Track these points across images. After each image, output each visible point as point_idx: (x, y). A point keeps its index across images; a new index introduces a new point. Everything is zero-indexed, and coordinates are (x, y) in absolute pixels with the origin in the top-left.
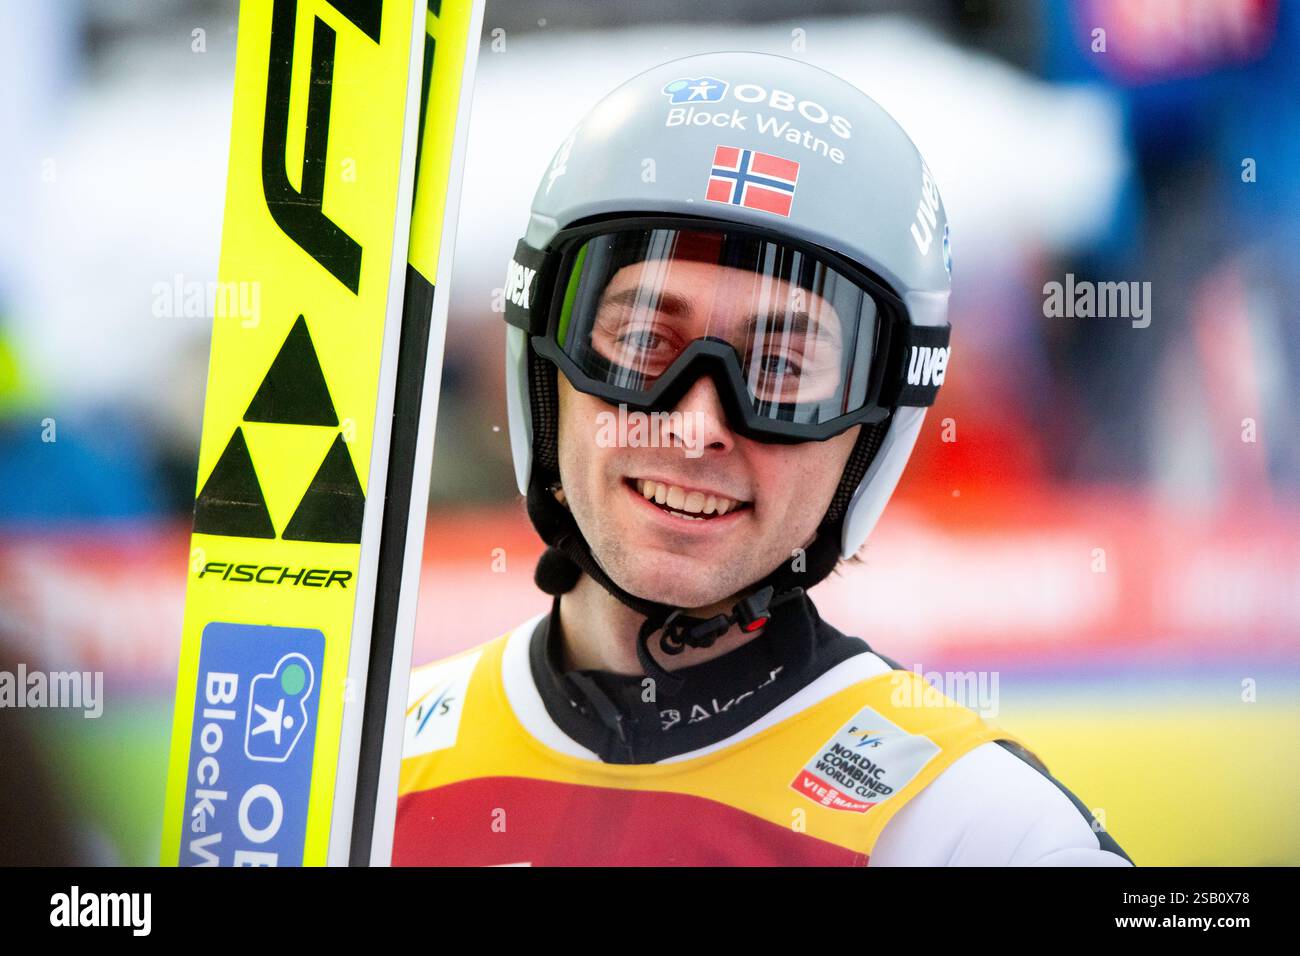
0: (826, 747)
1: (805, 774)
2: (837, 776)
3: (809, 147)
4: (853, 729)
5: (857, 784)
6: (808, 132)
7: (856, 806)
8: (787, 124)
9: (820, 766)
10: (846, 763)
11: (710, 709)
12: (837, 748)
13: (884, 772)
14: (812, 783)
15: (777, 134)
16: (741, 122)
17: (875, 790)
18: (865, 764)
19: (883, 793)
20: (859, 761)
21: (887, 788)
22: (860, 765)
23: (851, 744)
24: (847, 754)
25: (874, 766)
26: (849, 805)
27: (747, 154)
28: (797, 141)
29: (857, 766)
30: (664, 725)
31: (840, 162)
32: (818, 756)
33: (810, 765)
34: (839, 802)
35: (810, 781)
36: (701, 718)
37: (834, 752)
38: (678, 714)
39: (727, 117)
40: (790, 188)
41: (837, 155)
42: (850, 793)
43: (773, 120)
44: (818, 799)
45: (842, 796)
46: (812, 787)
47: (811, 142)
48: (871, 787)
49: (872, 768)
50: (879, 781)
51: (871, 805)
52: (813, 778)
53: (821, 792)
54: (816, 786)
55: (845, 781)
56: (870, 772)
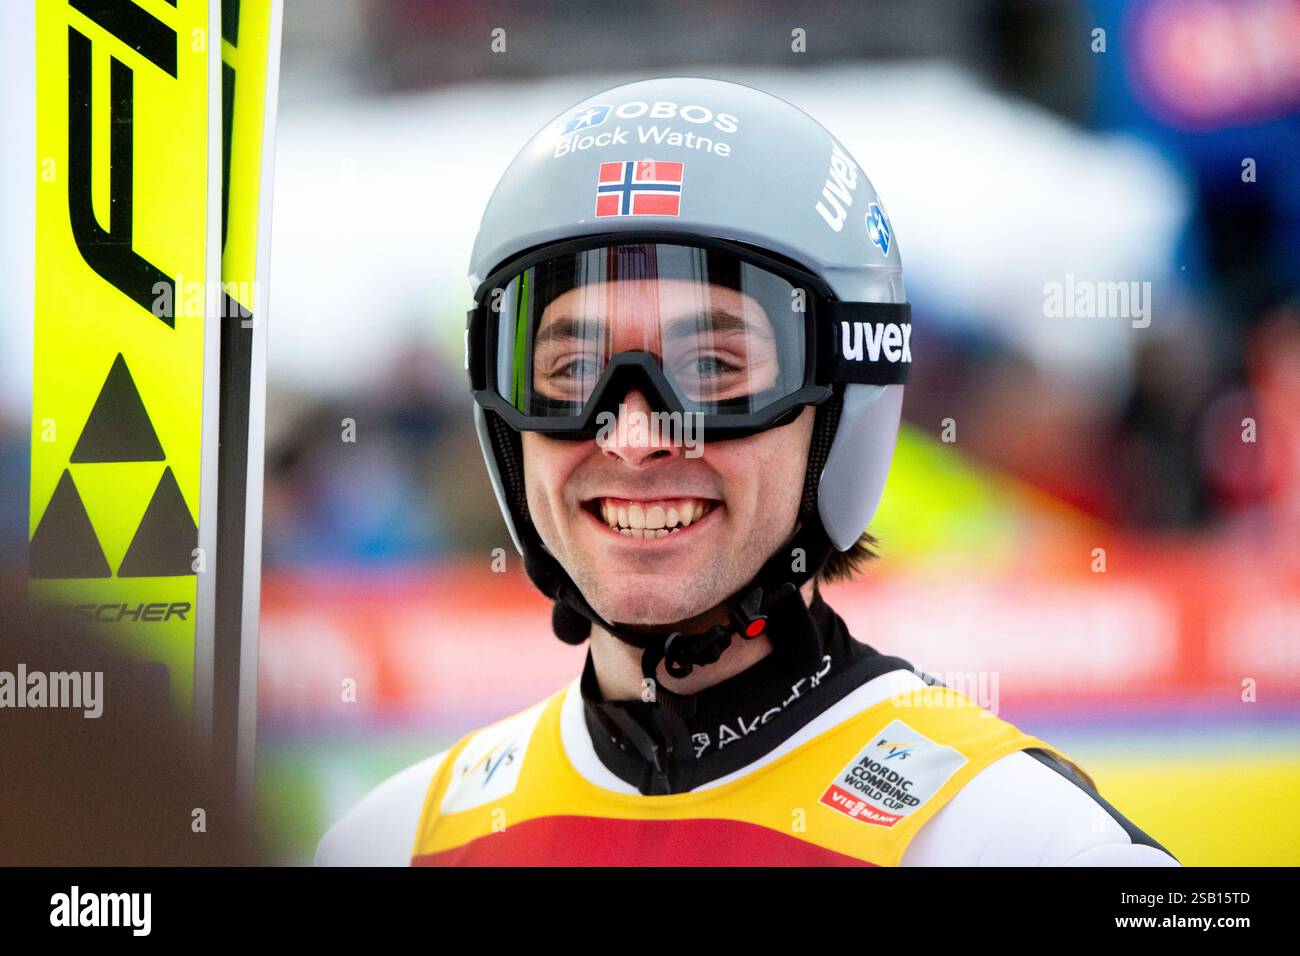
0: (855, 761)
1: (834, 789)
2: (865, 789)
3: (691, 146)
4: (882, 743)
5: (885, 795)
6: (690, 134)
7: (883, 819)
8: (669, 129)
9: (849, 780)
10: (875, 777)
11: (738, 730)
12: (866, 761)
13: (911, 784)
14: (841, 797)
15: (658, 140)
16: (623, 137)
17: (903, 801)
18: (893, 777)
19: (910, 804)
20: (887, 775)
21: (914, 799)
22: (889, 778)
23: (879, 757)
24: (875, 768)
25: (902, 779)
26: (876, 817)
27: (630, 166)
28: (679, 143)
29: (885, 780)
30: (696, 752)
31: (727, 154)
32: (847, 770)
33: (839, 780)
34: (867, 813)
35: (838, 795)
36: (729, 740)
37: (862, 766)
38: (707, 737)
39: (609, 135)
40: (677, 188)
41: (722, 149)
42: (878, 804)
43: (654, 129)
44: (846, 810)
45: (869, 808)
46: (841, 800)
47: (694, 142)
48: (898, 799)
49: (899, 780)
50: (906, 793)
51: (898, 818)
52: (841, 792)
53: (849, 804)
54: (845, 799)
55: (873, 794)
56: (898, 784)
